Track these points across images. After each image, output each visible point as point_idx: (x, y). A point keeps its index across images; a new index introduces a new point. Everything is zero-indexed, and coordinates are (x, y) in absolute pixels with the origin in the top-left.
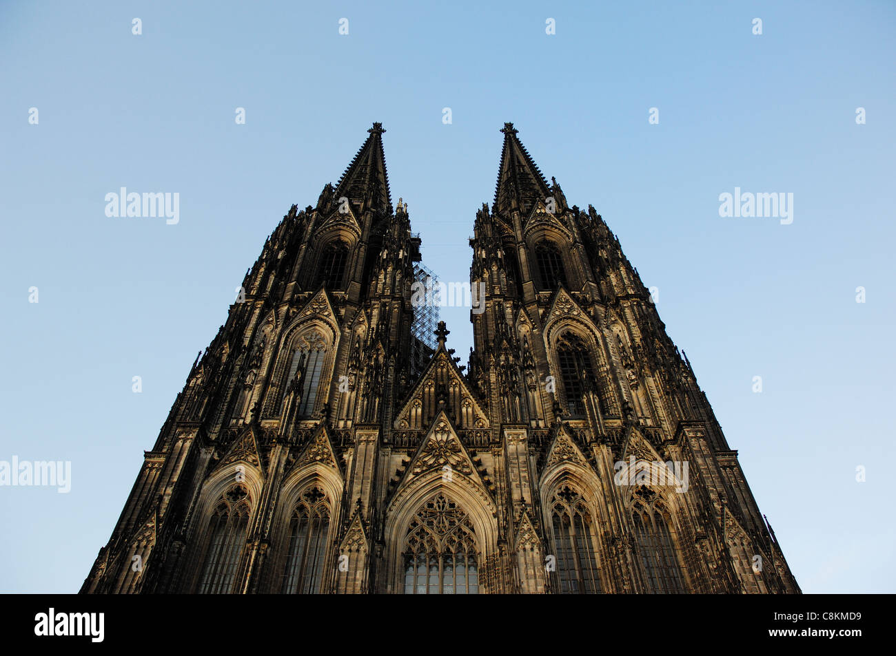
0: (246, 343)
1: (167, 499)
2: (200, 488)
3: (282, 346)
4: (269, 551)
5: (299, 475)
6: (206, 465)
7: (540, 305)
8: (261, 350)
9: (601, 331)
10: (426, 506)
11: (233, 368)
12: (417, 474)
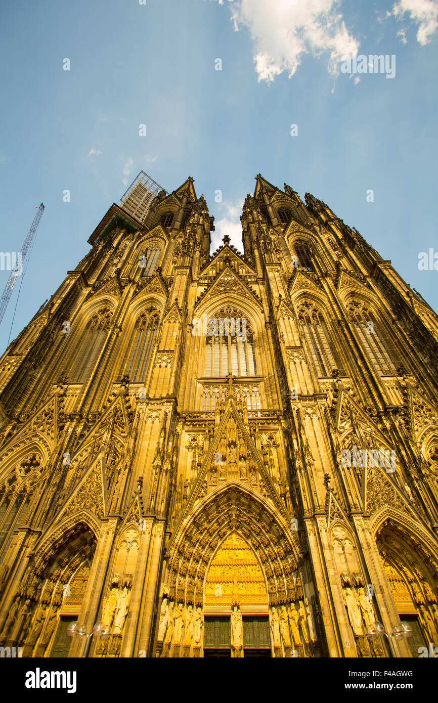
0: (115, 245)
1: (56, 305)
2: (81, 306)
3: (135, 248)
4: (120, 334)
5: (142, 298)
6: (86, 296)
7: (282, 227)
8: (123, 250)
9: (318, 236)
10: (219, 311)
11: (106, 255)
12: (211, 295)
